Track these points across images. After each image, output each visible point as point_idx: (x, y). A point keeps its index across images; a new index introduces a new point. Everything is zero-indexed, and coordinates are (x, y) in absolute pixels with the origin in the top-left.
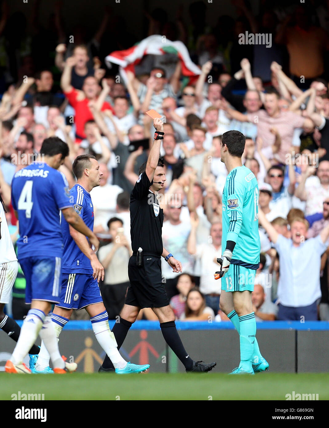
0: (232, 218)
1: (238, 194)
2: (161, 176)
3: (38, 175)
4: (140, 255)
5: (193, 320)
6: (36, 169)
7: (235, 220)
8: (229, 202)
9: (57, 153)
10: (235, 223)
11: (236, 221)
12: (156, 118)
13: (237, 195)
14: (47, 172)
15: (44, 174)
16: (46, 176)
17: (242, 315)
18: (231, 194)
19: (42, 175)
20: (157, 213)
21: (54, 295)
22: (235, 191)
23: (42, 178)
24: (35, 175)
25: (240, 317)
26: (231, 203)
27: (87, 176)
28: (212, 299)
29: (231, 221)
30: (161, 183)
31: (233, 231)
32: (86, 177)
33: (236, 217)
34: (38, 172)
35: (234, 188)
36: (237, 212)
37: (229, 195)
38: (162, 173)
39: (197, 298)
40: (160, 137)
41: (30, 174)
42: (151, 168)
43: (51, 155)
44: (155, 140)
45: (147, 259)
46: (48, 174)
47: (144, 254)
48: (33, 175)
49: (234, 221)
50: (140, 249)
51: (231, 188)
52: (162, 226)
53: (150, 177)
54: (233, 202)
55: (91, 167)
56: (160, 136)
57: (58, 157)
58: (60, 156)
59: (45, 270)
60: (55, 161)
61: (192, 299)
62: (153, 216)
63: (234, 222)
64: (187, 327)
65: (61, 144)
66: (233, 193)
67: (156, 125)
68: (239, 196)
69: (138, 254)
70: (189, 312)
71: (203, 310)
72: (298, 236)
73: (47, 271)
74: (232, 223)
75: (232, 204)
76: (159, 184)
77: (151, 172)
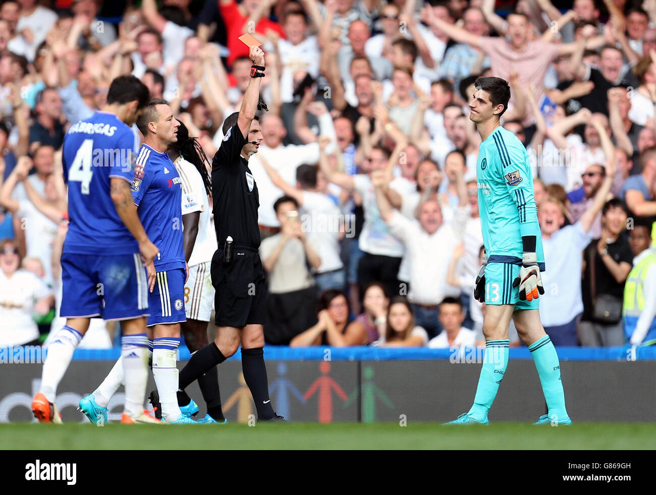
0: (518, 202)
1: (517, 162)
2: (256, 133)
3: (101, 131)
4: (229, 247)
5: (396, 345)
6: (99, 123)
7: (523, 203)
8: (508, 177)
9: (132, 100)
10: (524, 208)
11: (525, 204)
12: (253, 47)
13: (516, 164)
14: (115, 128)
15: (109, 132)
16: (111, 134)
17: (491, 339)
18: (508, 165)
19: (107, 133)
20: (251, 187)
21: (140, 307)
22: (512, 160)
23: (107, 136)
24: (97, 131)
25: (488, 342)
26: (511, 178)
27: (154, 132)
28: (427, 313)
29: (519, 207)
30: (256, 142)
31: (525, 221)
32: (152, 134)
33: (524, 198)
34: (102, 127)
35: (508, 157)
36: (523, 190)
37: (505, 167)
38: (258, 129)
39: (403, 314)
40: (260, 73)
41: (91, 130)
42: (247, 118)
43: (122, 102)
44: (252, 78)
45: (238, 254)
46: (115, 131)
47: (235, 247)
48: (95, 131)
49: (522, 205)
50: (230, 239)
51: (505, 157)
52: (258, 205)
53: (244, 132)
54: (513, 176)
55: (159, 119)
56: (259, 71)
57: (132, 104)
58: (136, 104)
59: (120, 276)
60: (128, 110)
61: (395, 315)
62: (245, 191)
63: (522, 207)
64: (388, 355)
65: (137, 86)
66: (510, 163)
67: (254, 55)
68: (520, 165)
69: (227, 246)
70: (392, 334)
71: (411, 331)
72: (549, 223)
73: (124, 277)
74: (521, 209)
75: (513, 179)
76: (253, 145)
77: (247, 124)
